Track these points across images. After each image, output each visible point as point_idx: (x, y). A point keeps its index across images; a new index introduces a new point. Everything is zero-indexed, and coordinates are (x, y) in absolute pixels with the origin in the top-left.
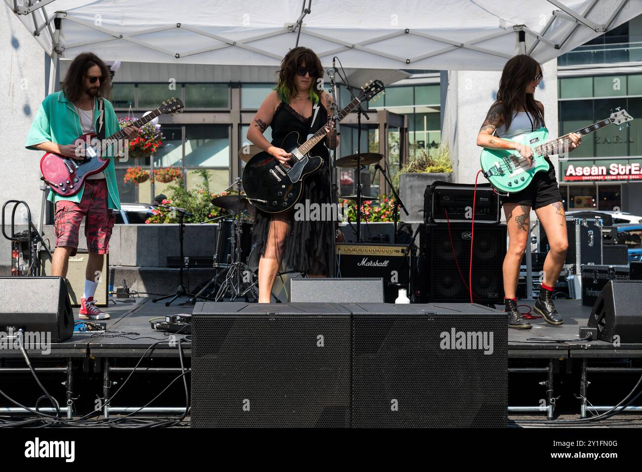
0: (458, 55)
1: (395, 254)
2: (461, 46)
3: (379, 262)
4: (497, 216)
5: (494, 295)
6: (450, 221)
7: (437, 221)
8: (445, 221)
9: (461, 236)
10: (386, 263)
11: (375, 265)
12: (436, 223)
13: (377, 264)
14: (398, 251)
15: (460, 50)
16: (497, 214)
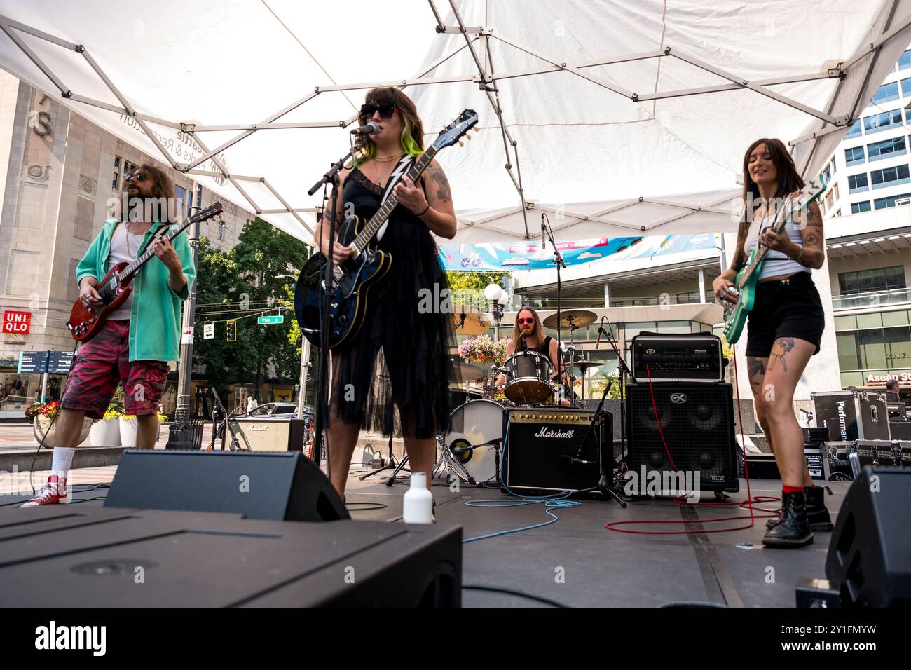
0: (697, 218)
1: (582, 422)
2: (699, 210)
3: (561, 432)
4: (719, 373)
5: (718, 478)
6: (653, 380)
7: (639, 380)
8: (647, 380)
9: (669, 398)
10: (570, 434)
11: (557, 436)
12: (639, 383)
13: (559, 435)
14: (585, 419)
15: (698, 214)
16: (719, 370)
